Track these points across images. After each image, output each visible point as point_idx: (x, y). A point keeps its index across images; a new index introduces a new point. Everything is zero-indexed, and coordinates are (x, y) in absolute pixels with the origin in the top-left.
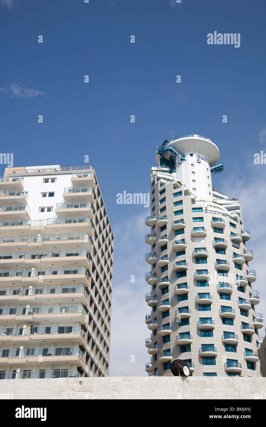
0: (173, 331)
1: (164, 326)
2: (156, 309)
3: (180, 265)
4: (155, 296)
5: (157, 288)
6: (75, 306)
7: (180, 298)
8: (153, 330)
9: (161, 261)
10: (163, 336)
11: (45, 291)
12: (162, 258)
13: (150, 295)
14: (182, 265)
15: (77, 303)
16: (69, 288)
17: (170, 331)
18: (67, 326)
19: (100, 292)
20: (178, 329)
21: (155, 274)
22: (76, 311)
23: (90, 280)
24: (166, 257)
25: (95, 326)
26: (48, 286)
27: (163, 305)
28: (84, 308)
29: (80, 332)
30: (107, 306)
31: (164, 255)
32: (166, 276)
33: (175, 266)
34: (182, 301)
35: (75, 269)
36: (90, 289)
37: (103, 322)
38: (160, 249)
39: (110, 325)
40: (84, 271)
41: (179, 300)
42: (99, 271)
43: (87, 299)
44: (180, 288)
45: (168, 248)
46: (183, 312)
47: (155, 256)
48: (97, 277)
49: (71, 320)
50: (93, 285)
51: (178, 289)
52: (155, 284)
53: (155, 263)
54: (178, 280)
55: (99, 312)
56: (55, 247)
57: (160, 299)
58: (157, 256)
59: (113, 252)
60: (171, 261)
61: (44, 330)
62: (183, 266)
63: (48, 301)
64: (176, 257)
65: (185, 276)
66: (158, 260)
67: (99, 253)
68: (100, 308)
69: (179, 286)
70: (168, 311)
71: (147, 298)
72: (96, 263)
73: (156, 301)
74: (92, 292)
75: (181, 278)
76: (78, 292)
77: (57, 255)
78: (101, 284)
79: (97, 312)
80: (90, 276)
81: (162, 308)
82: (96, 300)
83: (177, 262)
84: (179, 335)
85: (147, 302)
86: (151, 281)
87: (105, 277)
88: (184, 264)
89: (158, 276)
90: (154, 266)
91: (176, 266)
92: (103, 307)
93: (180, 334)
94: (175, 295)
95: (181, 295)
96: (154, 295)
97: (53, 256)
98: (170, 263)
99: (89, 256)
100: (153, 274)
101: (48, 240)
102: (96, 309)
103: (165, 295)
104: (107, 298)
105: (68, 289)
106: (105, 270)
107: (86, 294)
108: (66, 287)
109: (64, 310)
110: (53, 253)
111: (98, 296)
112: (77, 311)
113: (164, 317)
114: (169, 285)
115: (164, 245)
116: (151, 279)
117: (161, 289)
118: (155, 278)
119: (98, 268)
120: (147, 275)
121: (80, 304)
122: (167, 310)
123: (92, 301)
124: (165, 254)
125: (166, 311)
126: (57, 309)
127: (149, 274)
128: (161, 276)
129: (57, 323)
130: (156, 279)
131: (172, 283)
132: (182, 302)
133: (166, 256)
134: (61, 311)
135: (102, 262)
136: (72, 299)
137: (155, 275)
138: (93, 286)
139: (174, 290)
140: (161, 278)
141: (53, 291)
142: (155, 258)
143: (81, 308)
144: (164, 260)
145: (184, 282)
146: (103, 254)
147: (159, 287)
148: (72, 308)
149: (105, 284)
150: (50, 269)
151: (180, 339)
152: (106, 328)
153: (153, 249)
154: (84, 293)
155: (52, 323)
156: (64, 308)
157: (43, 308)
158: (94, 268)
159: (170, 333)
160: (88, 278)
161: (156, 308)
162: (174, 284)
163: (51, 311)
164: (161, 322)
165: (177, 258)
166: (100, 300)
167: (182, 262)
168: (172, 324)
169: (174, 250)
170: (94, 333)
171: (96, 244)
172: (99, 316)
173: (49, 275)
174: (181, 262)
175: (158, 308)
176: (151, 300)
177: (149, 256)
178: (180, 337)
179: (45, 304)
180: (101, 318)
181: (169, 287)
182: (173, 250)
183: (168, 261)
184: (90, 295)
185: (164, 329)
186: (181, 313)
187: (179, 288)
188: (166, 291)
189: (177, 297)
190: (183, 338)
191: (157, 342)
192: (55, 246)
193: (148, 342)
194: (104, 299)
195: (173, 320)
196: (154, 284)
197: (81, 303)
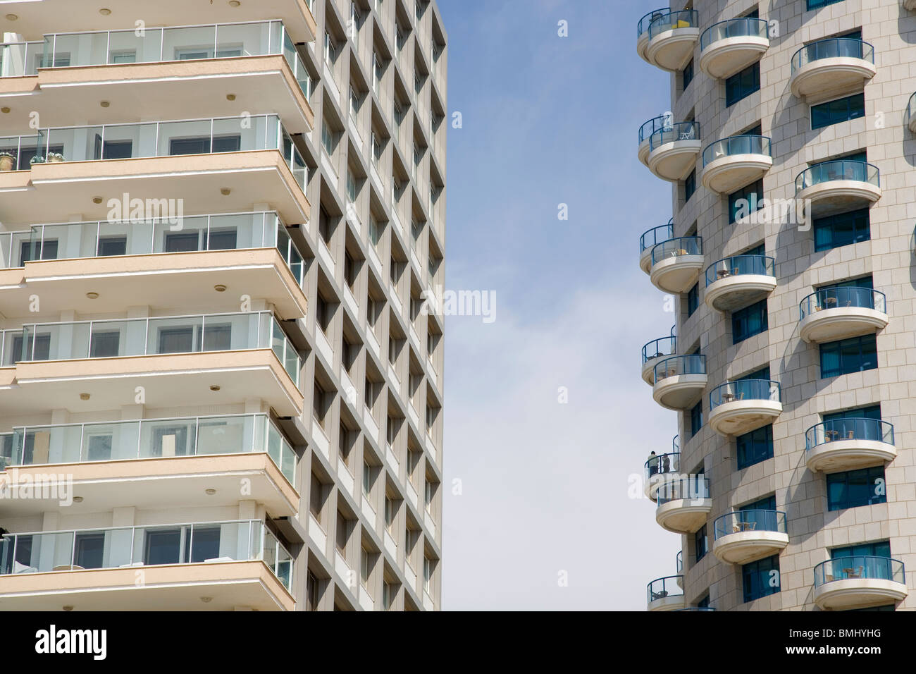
0: (797, 538)
1: (743, 509)
2: (702, 424)
3: (832, 176)
4: (696, 351)
5: (705, 310)
6: (229, 421)
7: (833, 360)
8: (688, 533)
9: (723, 160)
10: (744, 562)
11: (61, 343)
12: (732, 146)
13: (666, 348)
14: (843, 178)
15: (241, 405)
16: (194, 323)
17: (780, 537)
18: (192, 523)
19: (375, 340)
20: (823, 525)
21: (693, 233)
22: (236, 446)
23: (309, 283)
24: (754, 138)
25: (346, 520)
26: (77, 316)
27: (737, 397)
28: (277, 432)
29: (261, 557)
30: (414, 412)
31: (742, 127)
32: (755, 240)
33: (805, 186)
34: (843, 377)
35: (224, 224)
36: (310, 331)
37: (394, 499)
38: (720, 93)
39: (438, 516)
40: (267, 231)
41: (827, 373)
42: (362, 231)
43: (293, 381)
44: (832, 305)
45: (762, 84)
46: (848, 438)
47: (692, 131)
48: (353, 261)
49: (213, 491)
50: (326, 304)
51: (818, 314)
52: (695, 288)
53: (693, 174)
54: (821, 262)
55: (368, 449)
56: (105, 104)
57: (724, 366)
58: (705, 131)
59: (444, 120)
60: (779, 158)
61: (68, 549)
62: (852, 185)
63: (85, 396)
64: (811, 132)
65: (859, 241)
66: (705, 155)
67: (358, 131)
68: (372, 424)
69: (828, 293)
70: (768, 429)
71: (653, 363)
72: (338, 185)
73: (697, 380)
74: (326, 346)
75: (836, 250)
76: (245, 345)
77: (119, 150)
78: (376, 301)
79: (357, 450)
80: (309, 257)
81: (731, 418)
82: (350, 389)
83: (813, 165)
84: (828, 557)
85: (651, 383)
86: (670, 271)
87: (398, 261)
88: (857, 173)
89: (709, 246)
90: (688, 186)
91: (808, 182)
92: (395, 418)
93: (835, 552)
94: (802, 342)
95: (839, 342)
96: (689, 344)
97: (97, 156)
98: (773, 170)
99: (295, 145)
100: (682, 231)
101: (63, 62)
102: (349, 431)
103: (748, 343)
104: (416, 373)
105: (189, 331)
106: (400, 220)
107: (289, 356)
108: (175, 320)
109: (169, 441)
110: (98, 138)
111: (359, 363)
112: (241, 447)
113: (742, 465)
114: (768, 293)
115: (739, 68)
116: (671, 261)
117: (725, 311)
118: (692, 252)
119: (354, 214)
120: (649, 242)
121: (259, 406)
122: (760, 424)
123: (324, 392)
124: (748, 122)
125: (752, 433)
126: (131, 440)
127: (663, 235)
128: (725, 243)
129: (139, 511)
130: (696, 260)
131: (784, 279)
132: (842, 381)
133: (756, 130)
134: (157, 447)
135: (380, 178)
136: (215, 385)
137: (691, 238)
138: (330, 308)
139: (796, 314)
140: (725, 255)
141: (106, 345)
142: (691, 145)
143: (260, 431)
144: (742, 151)
145: (857, 271)
146: (381, 136)
147: (715, 304)
148: (215, 432)
149: (397, 298)
150: (87, 224)
151: (833, 579)
152: (413, 530)
153: (679, 96)
154: (276, 351)
155: (111, 512)
156: (171, 431)
157: (57, 435)
158: (329, 216)
159: (781, 550)
160: (295, 272)
161: (702, 416)
162: (797, 283)
163: (101, 448)
164: (731, 490)
165: (815, 141)
166: (374, 383)
167: (847, 164)
168: (790, 502)
169: (799, 97)
170: (344, 555)
171: (336, 83)
172: (373, 466)
173: (82, 255)
174: (839, 164)
175: (711, 416)
176: (674, 373)
177: (657, 137)
178: (835, 570)
179: (69, 415)
180: (381, 480)
181: (773, 305)
182: (793, 97)
183: (765, 158)
184: (310, 360)
185: (743, 528)
186: (837, 438)
187: (824, 307)
188: (755, 323)
189: (815, 355)
190: (851, 575)
191: (711, 598)
192: (105, 100)
193: (664, 594)
194: (396, 377)
195: (796, 482)
196: (687, 288)
197: (263, 404)
